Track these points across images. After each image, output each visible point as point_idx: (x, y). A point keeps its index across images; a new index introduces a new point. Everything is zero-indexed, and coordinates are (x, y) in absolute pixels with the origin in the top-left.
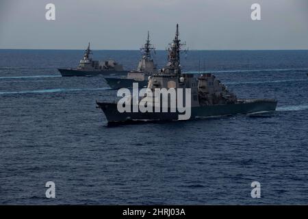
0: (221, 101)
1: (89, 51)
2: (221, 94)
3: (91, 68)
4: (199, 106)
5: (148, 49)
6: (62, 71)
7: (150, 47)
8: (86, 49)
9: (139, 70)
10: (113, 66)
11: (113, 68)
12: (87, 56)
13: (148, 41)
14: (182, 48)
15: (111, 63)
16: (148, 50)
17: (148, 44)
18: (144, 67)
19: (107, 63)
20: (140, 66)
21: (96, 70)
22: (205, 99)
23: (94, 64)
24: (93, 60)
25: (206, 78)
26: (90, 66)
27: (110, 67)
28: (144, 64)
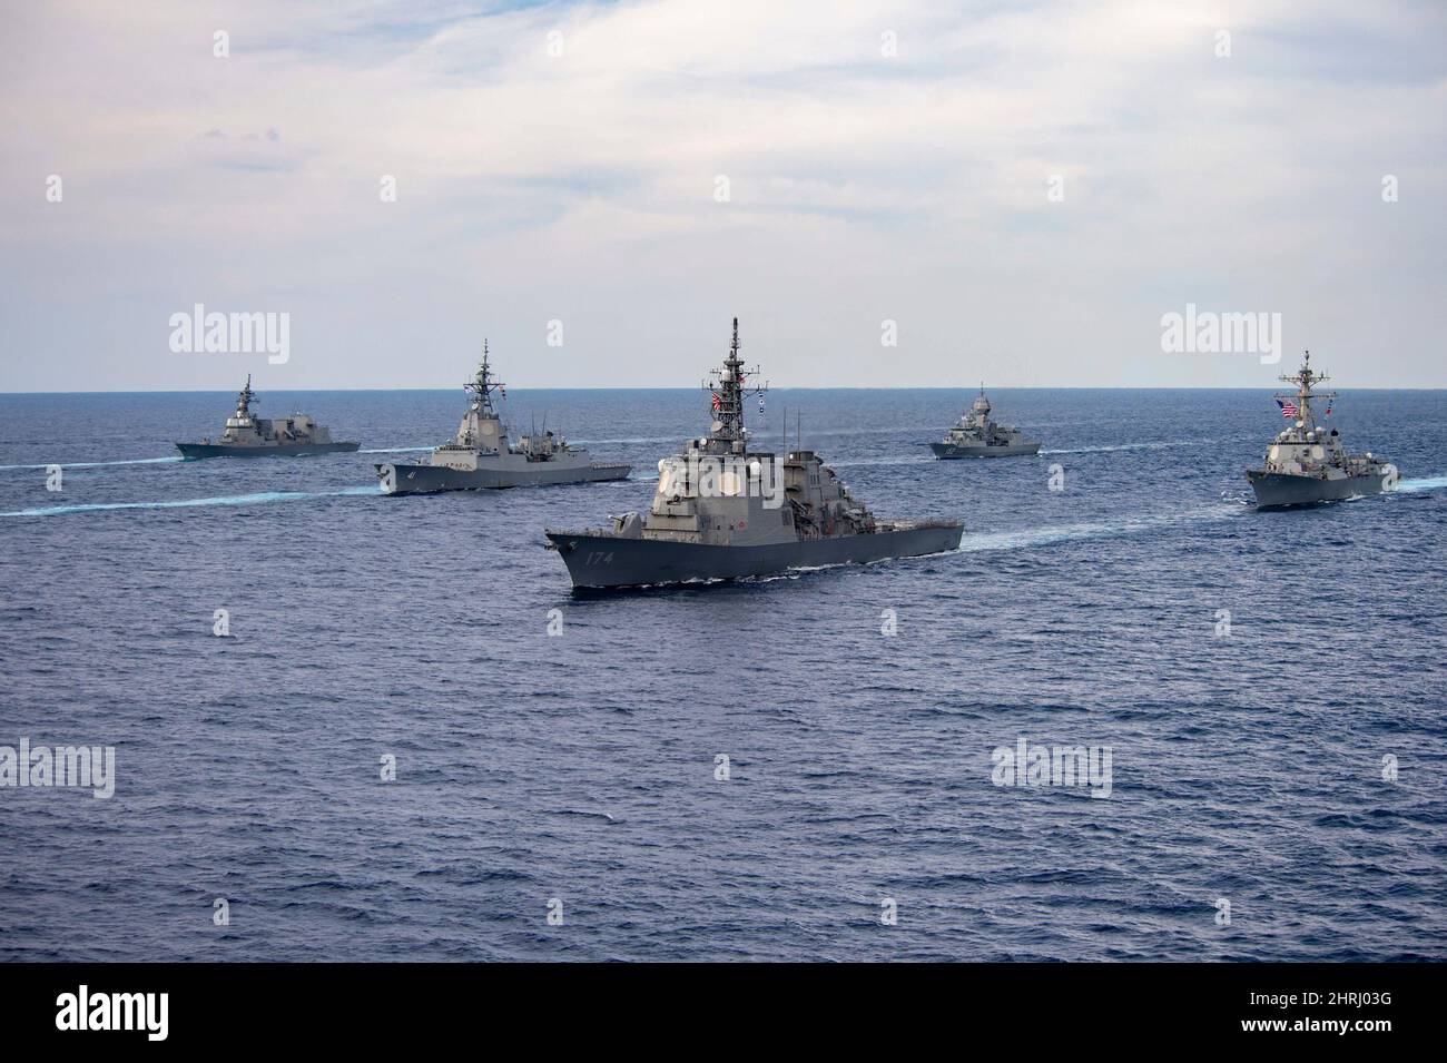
0: (842, 527)
1: (248, 396)
2: (839, 506)
3: (253, 439)
4: (796, 540)
5: (484, 386)
6: (184, 448)
7: (491, 379)
8: (242, 388)
9: (461, 442)
10: (305, 431)
11: (307, 436)
12: (245, 409)
13: (485, 366)
14: (748, 383)
15: (300, 424)
16: (484, 390)
17: (485, 374)
18: (476, 432)
19: (290, 424)
20: (463, 431)
21: (268, 444)
22: (809, 522)
23: (260, 426)
24: (259, 418)
25: (802, 463)
26: (252, 434)
27: (297, 434)
28: (475, 424)
